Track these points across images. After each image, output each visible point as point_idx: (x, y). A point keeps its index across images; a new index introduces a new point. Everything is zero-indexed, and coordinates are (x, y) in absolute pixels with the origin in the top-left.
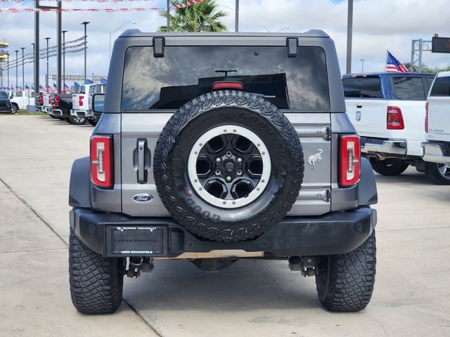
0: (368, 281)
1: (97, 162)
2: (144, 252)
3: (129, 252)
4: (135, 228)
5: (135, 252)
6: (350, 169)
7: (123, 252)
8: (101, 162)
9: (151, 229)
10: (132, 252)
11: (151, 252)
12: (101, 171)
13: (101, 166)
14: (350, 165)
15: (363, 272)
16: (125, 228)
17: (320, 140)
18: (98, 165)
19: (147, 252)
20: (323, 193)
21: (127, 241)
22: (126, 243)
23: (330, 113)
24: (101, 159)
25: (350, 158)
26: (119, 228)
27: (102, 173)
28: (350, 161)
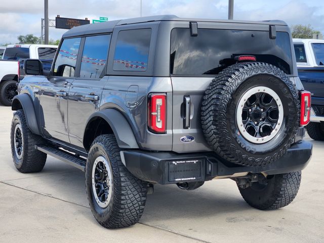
1: (156, 113)
2: (190, 179)
3: (180, 179)
4: (184, 162)
5: (184, 179)
7: (176, 180)
8: (159, 114)
9: (195, 162)
10: (182, 179)
11: (195, 178)
12: (159, 120)
13: (159, 117)
16: (178, 162)
18: (157, 116)
19: (192, 178)
21: (178, 171)
22: (178, 173)
24: (159, 111)
26: (174, 162)
27: (159, 122)
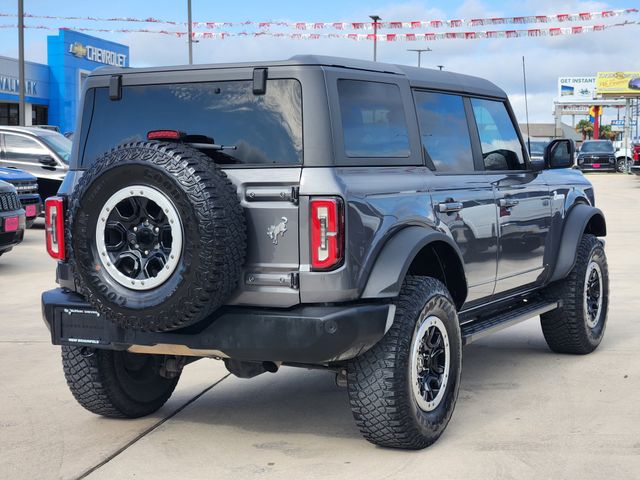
0: (388, 406)
1: (50, 230)
2: (90, 341)
3: (76, 340)
4: (82, 312)
5: (82, 341)
6: (323, 246)
7: (70, 340)
8: (55, 230)
9: (98, 314)
10: (79, 341)
11: (98, 342)
12: (55, 240)
13: (55, 235)
14: (323, 240)
15: (380, 392)
16: (72, 311)
17: (288, 205)
18: (52, 233)
19: (94, 342)
20: (287, 277)
21: (75, 326)
22: (74, 328)
23: (302, 168)
24: (54, 226)
25: (323, 230)
26: (66, 310)
27: (56, 242)
28: (323, 235)
